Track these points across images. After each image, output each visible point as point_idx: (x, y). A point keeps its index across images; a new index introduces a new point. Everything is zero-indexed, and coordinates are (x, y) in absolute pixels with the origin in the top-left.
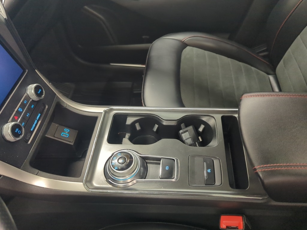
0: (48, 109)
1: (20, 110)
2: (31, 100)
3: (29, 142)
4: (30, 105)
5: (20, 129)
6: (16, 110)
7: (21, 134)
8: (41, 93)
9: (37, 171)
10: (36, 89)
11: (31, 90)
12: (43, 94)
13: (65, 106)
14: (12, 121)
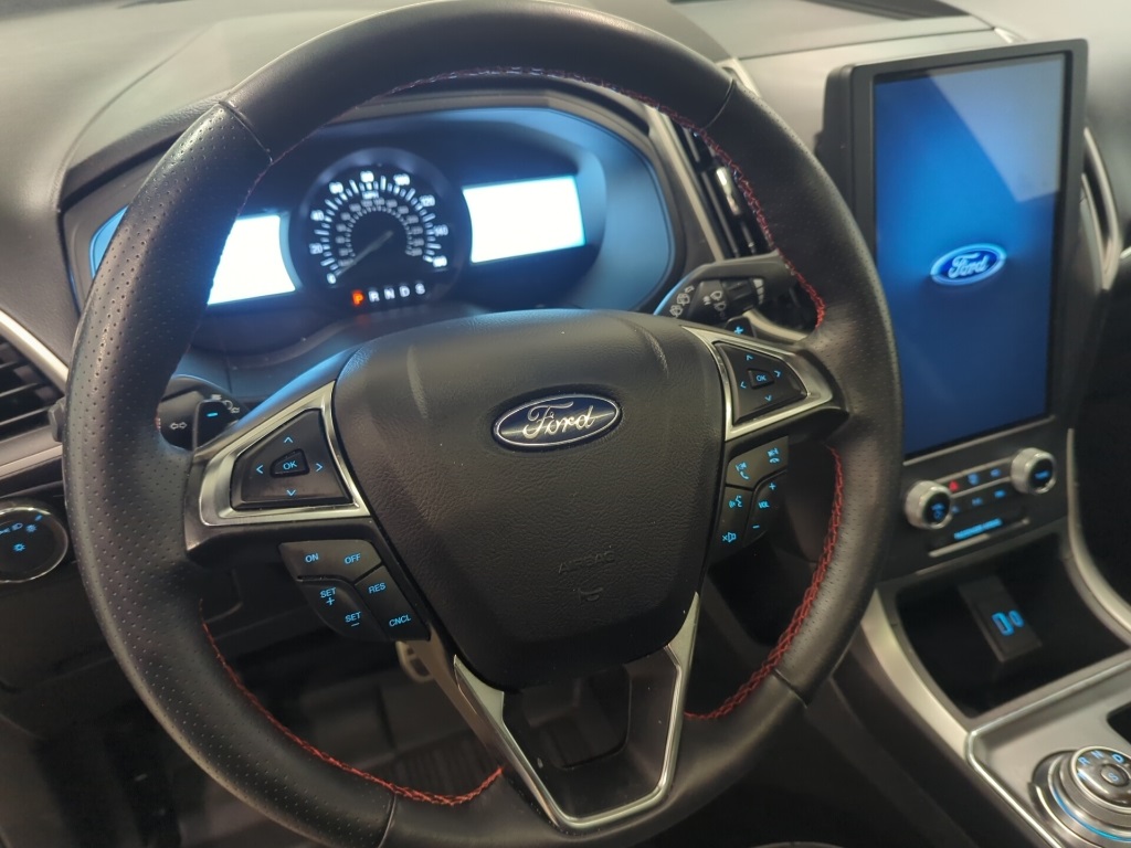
0: (1024, 530)
1: (973, 480)
2: (1006, 479)
3: (934, 554)
4: (998, 487)
5: (945, 511)
6: (966, 472)
7: (938, 521)
8: (1043, 483)
9: (898, 620)
10: (1041, 466)
11: (1026, 460)
12: (1044, 486)
13: (1067, 556)
14: (947, 485)
